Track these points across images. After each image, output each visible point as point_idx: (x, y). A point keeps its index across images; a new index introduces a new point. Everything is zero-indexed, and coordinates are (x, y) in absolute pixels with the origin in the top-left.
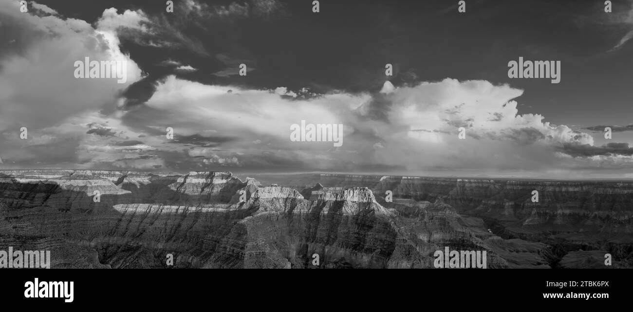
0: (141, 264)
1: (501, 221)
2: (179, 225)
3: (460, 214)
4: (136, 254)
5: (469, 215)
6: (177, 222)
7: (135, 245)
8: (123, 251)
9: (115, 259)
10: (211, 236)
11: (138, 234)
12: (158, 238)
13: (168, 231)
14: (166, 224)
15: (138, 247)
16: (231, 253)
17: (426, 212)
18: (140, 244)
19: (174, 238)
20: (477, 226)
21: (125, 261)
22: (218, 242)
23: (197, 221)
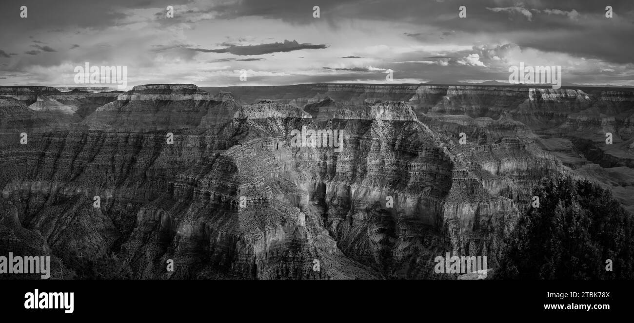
0: (84, 227)
1: (598, 142)
2: (133, 161)
3: (537, 134)
4: (74, 209)
5: (551, 135)
6: (129, 156)
7: (71, 194)
8: (54, 204)
9: (43, 218)
10: (184, 177)
11: (73, 176)
12: (104, 182)
13: (118, 170)
14: (113, 159)
15: (76, 197)
16: (216, 202)
17: (489, 132)
18: (79, 191)
19: (127, 181)
20: (564, 150)
21: (59, 222)
22: (196, 186)
23: (160, 153)
